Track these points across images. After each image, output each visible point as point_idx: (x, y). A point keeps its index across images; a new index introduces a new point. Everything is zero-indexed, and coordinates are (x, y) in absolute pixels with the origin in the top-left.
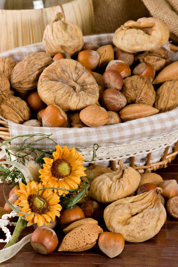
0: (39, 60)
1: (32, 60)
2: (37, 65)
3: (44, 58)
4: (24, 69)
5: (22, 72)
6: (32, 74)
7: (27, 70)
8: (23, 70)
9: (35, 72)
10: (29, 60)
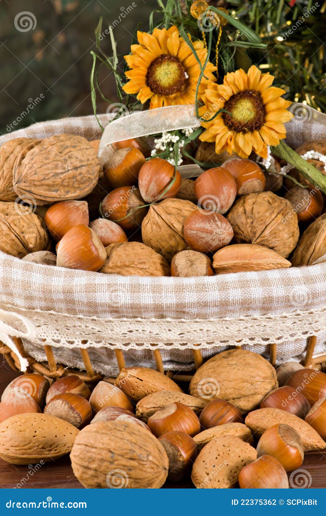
0: (79, 150)
1: (67, 147)
2: (75, 159)
3: (87, 149)
4: (51, 160)
5: (45, 164)
6: (62, 173)
7: (55, 163)
8: (47, 161)
9: (68, 171)
10: (61, 146)
